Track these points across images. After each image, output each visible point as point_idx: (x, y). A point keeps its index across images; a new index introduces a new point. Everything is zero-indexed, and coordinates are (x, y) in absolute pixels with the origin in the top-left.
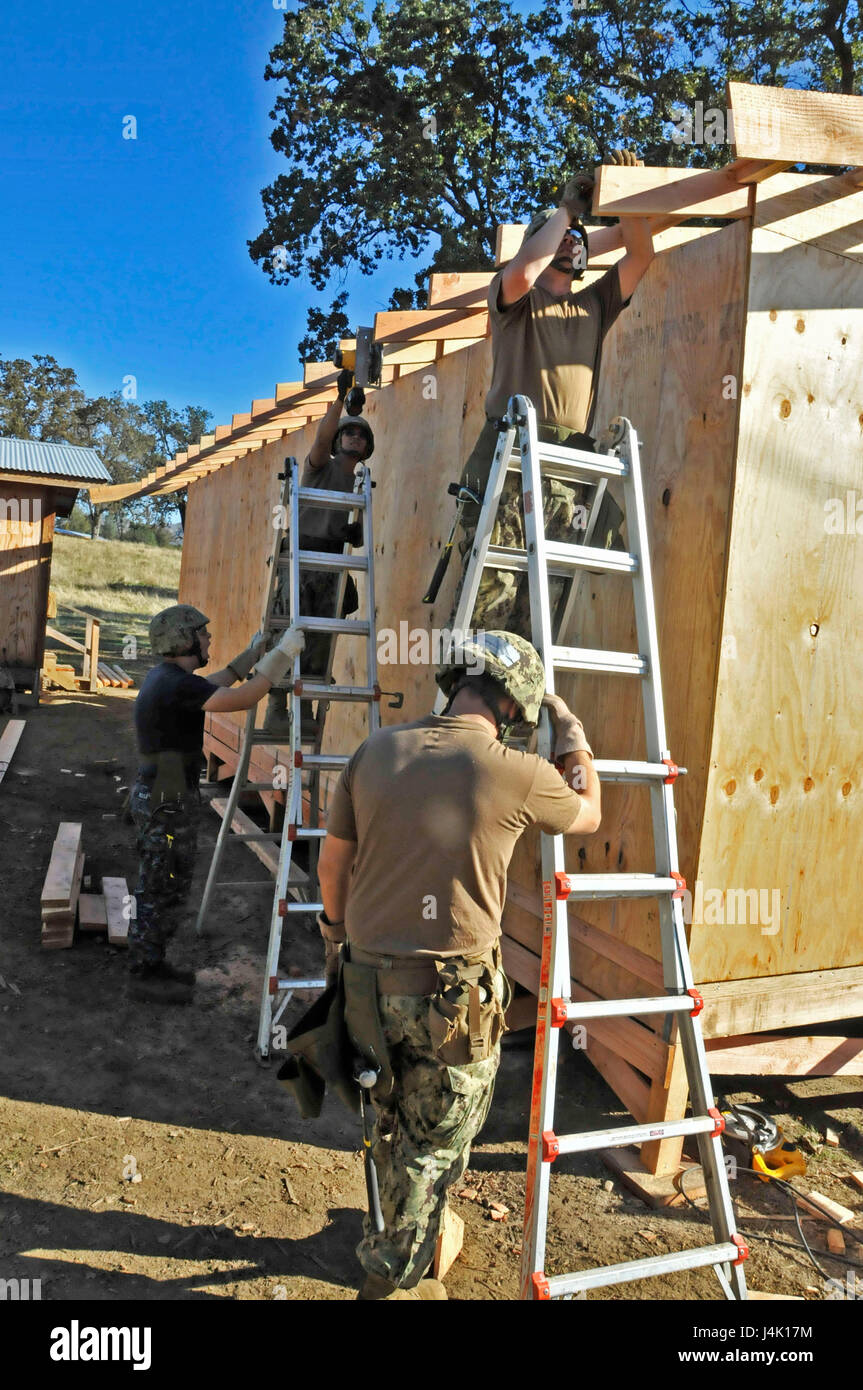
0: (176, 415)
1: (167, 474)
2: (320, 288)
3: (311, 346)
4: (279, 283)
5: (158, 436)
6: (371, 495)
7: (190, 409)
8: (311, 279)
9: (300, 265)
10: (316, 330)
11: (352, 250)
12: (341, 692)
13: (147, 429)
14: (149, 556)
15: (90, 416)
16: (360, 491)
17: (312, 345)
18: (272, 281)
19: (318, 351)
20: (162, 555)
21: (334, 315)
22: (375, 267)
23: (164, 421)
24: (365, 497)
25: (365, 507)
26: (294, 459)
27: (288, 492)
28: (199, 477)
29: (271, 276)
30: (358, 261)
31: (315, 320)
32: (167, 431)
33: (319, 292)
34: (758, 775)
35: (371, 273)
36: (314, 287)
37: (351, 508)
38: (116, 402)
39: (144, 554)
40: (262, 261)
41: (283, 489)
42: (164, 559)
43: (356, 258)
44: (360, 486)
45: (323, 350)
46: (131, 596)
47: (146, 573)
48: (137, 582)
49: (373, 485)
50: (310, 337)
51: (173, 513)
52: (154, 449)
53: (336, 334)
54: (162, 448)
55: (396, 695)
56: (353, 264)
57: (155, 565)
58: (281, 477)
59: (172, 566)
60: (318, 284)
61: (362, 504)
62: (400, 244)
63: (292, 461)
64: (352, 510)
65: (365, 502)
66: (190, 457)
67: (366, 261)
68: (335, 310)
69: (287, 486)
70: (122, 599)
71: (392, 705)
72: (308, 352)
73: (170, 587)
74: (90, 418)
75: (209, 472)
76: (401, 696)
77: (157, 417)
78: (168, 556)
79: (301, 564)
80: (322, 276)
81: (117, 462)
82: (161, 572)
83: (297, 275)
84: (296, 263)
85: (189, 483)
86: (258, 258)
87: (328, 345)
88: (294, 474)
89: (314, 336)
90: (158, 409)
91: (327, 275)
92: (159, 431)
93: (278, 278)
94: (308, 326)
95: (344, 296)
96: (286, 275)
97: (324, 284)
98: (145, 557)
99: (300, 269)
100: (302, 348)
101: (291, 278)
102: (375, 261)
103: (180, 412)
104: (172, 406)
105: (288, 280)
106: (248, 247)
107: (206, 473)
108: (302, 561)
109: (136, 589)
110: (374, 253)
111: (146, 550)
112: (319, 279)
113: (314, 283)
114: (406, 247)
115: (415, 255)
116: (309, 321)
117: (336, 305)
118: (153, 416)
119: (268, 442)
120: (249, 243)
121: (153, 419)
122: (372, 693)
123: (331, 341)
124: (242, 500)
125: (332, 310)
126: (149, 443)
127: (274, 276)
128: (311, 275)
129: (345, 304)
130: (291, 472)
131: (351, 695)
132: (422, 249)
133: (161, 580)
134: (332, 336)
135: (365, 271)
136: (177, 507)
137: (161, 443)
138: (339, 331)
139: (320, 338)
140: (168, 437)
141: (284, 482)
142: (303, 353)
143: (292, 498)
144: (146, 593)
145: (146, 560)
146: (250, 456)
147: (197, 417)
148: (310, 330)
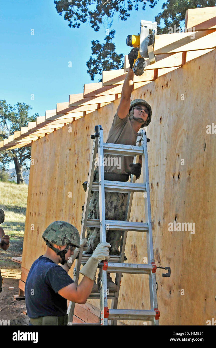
1: (21, 135)
2: (97, 30)
3: (94, 64)
4: (74, 26)
6: (146, 146)
8: (91, 25)
10: (96, 53)
12: (131, 267)
16: (140, 145)
17: (94, 62)
18: (70, 25)
19: (98, 66)
21: (107, 44)
24: (143, 148)
25: (143, 154)
26: (101, 126)
27: (97, 146)
28: (39, 138)
29: (69, 22)
30: (119, 12)
31: (96, 47)
33: (96, 32)
36: (93, 29)
37: (135, 154)
40: (64, 13)
41: (94, 144)
43: (117, 10)
44: (140, 141)
45: (101, 65)
49: (148, 140)
50: (93, 58)
53: (108, 56)
55: (166, 268)
56: (116, 14)
58: (93, 137)
60: (95, 27)
61: (142, 152)
63: (99, 128)
64: (135, 155)
65: (143, 151)
66: (38, 124)
67: (123, 12)
68: (107, 41)
69: (96, 142)
71: (164, 275)
72: (92, 67)
75: (46, 134)
76: (169, 269)
79: (106, 188)
80: (98, 23)
83: (84, 21)
85: (32, 141)
86: (61, 12)
87: (103, 62)
88: (101, 135)
89: (95, 57)
91: (100, 22)
93: (73, 23)
94: (92, 51)
95: (112, 33)
96: (78, 22)
97: (98, 28)
99: (85, 18)
100: (88, 64)
101: (81, 23)
105: (79, 25)
107: (44, 135)
108: (106, 186)
112: (96, 24)
113: (93, 27)
116: (93, 49)
117: (108, 38)
119: (87, 113)
122: (151, 267)
123: (106, 59)
124: (70, 150)
125: (105, 41)
127: (71, 22)
128: (91, 22)
129: (113, 37)
130: (99, 134)
131: (138, 269)
134: (106, 57)
135: (123, 18)
138: (110, 54)
139: (99, 58)
141: (95, 140)
142: (89, 67)
143: (99, 150)
146: (74, 122)
147: (23, 109)
148: (93, 54)
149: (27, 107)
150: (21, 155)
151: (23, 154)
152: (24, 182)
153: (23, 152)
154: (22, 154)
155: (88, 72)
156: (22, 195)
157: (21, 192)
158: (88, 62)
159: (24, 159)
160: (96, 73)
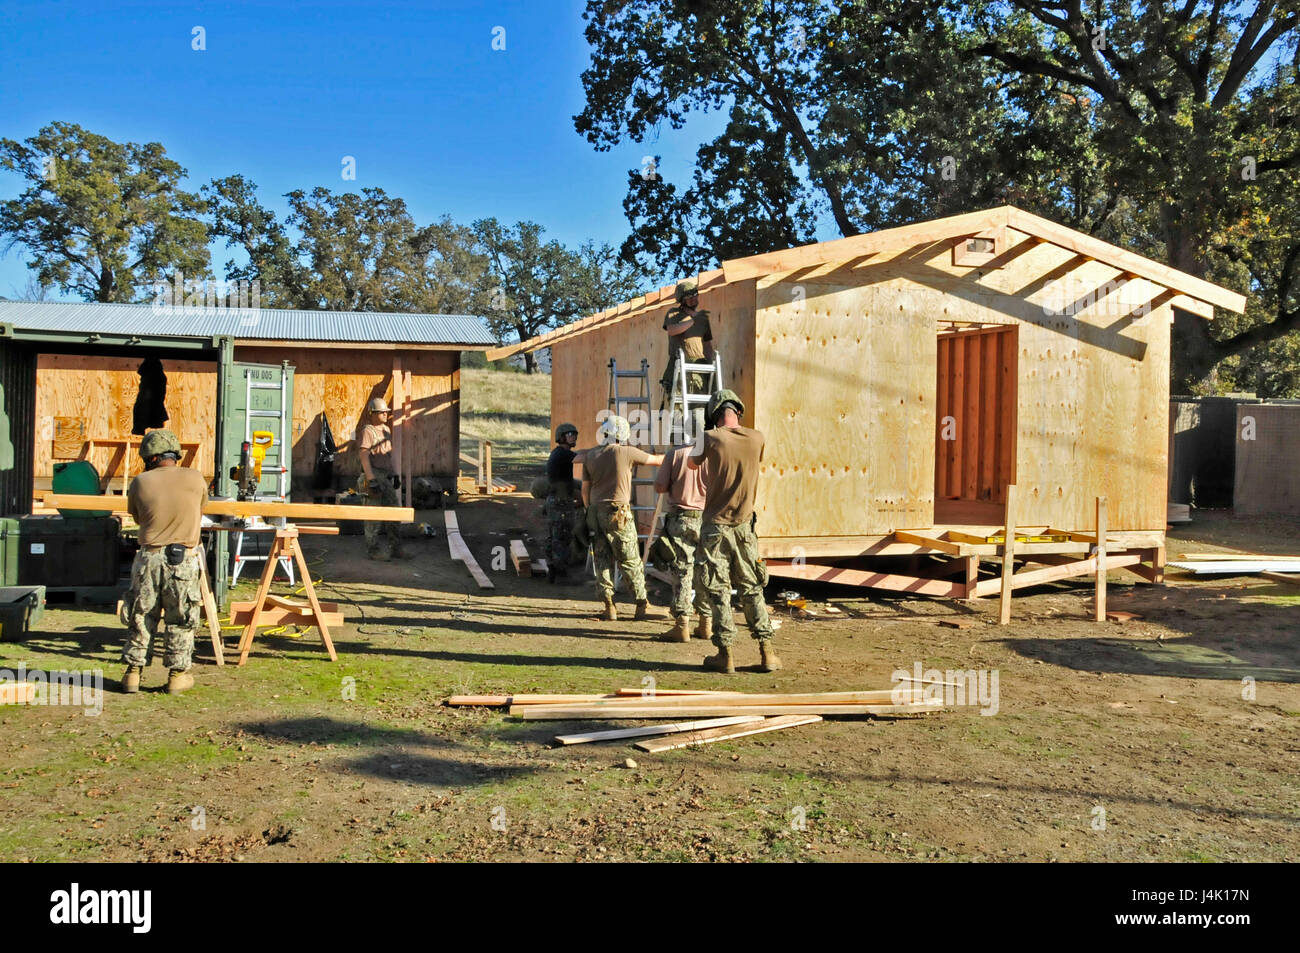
0: (507, 231)
3: (634, 201)
4: (602, 150)
5: (490, 255)
7: (521, 225)
9: (619, 134)
10: (636, 188)
11: (662, 110)
13: (478, 249)
14: (493, 382)
15: (423, 244)
18: (596, 149)
20: (506, 380)
22: (684, 121)
23: (494, 239)
29: (595, 145)
30: (669, 118)
31: (635, 180)
32: (499, 249)
34: (774, 465)
35: (681, 127)
36: (634, 141)
38: (445, 227)
39: (489, 380)
40: (586, 133)
42: (509, 383)
43: (666, 116)
46: (483, 423)
47: (493, 400)
48: (486, 409)
50: (631, 194)
51: (511, 334)
52: (488, 269)
54: (496, 267)
56: (665, 122)
57: (500, 391)
59: (518, 391)
60: (636, 137)
62: (704, 99)
67: (675, 117)
70: (476, 426)
72: (631, 206)
73: (518, 411)
74: (423, 247)
77: (488, 235)
78: (512, 380)
81: (452, 287)
82: (508, 397)
84: (615, 132)
86: (583, 131)
89: (635, 193)
90: (488, 228)
92: (491, 250)
93: (601, 146)
94: (629, 185)
96: (607, 143)
97: (641, 137)
98: (490, 384)
99: (619, 138)
100: (626, 204)
101: (612, 145)
102: (684, 116)
103: (508, 228)
104: (502, 223)
105: (609, 147)
106: (574, 122)
109: (488, 416)
110: (682, 108)
111: (489, 376)
112: (637, 134)
114: (709, 102)
115: (718, 108)
116: (630, 182)
118: (483, 234)
120: (574, 118)
121: (483, 238)
126: (482, 265)
127: (598, 145)
130: (613, 364)
132: (723, 102)
133: (509, 405)
135: (675, 127)
136: (515, 327)
137: (493, 263)
139: (640, 195)
140: (501, 256)
142: (627, 208)
144: (497, 420)
145: (491, 387)
147: (529, 232)
148: (631, 189)
149: (536, 228)
150: (530, 320)
151: (535, 317)
152: (538, 368)
153: (534, 313)
154: (531, 316)
155: (626, 214)
156: (538, 393)
157: (535, 389)
158: (625, 201)
159: (537, 326)
160: (638, 215)
